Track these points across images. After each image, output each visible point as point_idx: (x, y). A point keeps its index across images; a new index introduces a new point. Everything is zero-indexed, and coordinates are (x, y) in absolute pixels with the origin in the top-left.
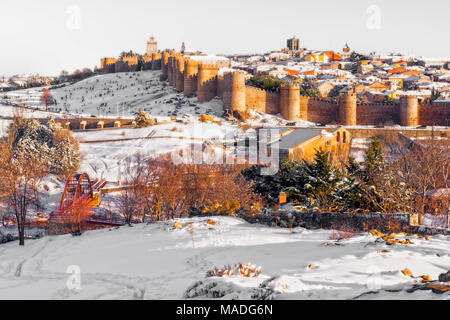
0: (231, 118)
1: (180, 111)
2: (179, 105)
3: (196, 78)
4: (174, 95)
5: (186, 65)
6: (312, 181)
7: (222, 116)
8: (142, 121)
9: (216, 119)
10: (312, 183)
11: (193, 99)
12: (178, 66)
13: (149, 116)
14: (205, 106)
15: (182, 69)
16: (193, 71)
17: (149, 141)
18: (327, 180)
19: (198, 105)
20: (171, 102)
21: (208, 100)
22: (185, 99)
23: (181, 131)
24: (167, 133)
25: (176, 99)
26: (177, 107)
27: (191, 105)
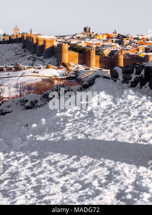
0: (61, 66)
1: (35, 63)
2: (34, 60)
3: (43, 46)
4: (31, 55)
5: (37, 40)
7: (57, 66)
8: (18, 68)
9: (54, 67)
11: (41, 58)
12: (33, 40)
13: (21, 66)
14: (48, 61)
15: (35, 42)
16: (41, 43)
17: (22, 78)
19: (44, 60)
20: (30, 59)
21: (49, 57)
22: (37, 57)
23: (37, 73)
24: (31, 74)
25: (32, 57)
26: (33, 61)
27: (40, 60)
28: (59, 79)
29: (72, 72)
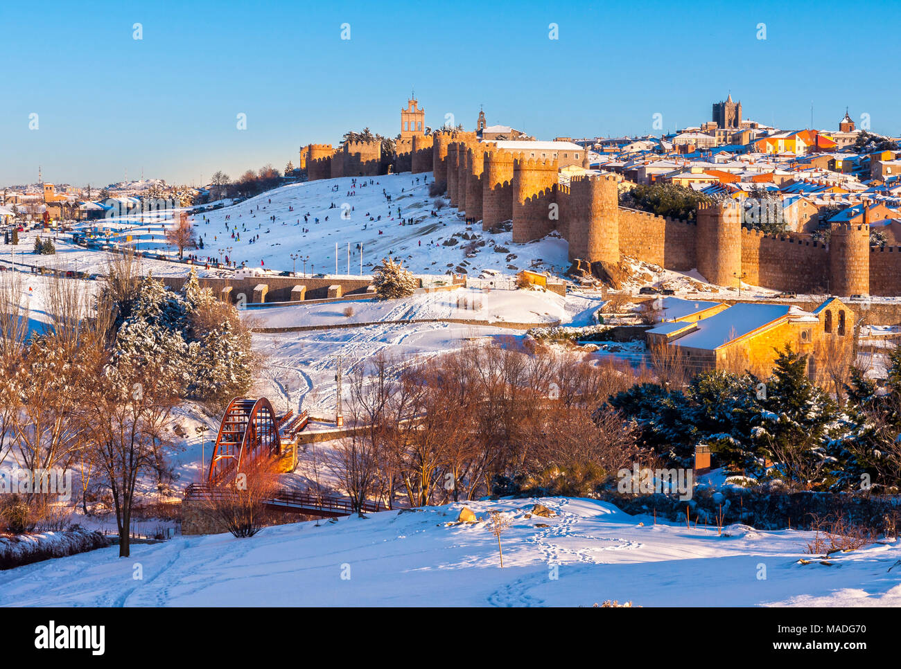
0: (587, 278)
1: (474, 262)
2: (471, 250)
3: (509, 190)
4: (462, 228)
5: (488, 161)
6: (769, 421)
7: (567, 275)
8: (390, 284)
9: (554, 280)
10: (769, 425)
11: (502, 237)
12: (471, 162)
13: (405, 275)
14: (528, 253)
15: (479, 170)
16: (503, 175)
17: (406, 331)
18: (802, 419)
19: (513, 249)
20: (452, 242)
21: (535, 237)
22: (485, 237)
24: (444, 312)
25: (465, 237)
26: (466, 255)
27: (498, 250)
28: (567, 336)
29: (631, 306)
